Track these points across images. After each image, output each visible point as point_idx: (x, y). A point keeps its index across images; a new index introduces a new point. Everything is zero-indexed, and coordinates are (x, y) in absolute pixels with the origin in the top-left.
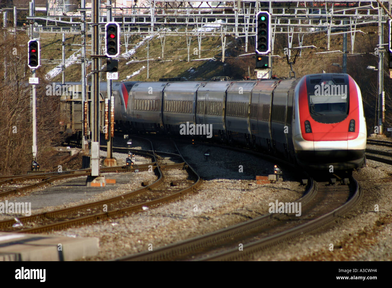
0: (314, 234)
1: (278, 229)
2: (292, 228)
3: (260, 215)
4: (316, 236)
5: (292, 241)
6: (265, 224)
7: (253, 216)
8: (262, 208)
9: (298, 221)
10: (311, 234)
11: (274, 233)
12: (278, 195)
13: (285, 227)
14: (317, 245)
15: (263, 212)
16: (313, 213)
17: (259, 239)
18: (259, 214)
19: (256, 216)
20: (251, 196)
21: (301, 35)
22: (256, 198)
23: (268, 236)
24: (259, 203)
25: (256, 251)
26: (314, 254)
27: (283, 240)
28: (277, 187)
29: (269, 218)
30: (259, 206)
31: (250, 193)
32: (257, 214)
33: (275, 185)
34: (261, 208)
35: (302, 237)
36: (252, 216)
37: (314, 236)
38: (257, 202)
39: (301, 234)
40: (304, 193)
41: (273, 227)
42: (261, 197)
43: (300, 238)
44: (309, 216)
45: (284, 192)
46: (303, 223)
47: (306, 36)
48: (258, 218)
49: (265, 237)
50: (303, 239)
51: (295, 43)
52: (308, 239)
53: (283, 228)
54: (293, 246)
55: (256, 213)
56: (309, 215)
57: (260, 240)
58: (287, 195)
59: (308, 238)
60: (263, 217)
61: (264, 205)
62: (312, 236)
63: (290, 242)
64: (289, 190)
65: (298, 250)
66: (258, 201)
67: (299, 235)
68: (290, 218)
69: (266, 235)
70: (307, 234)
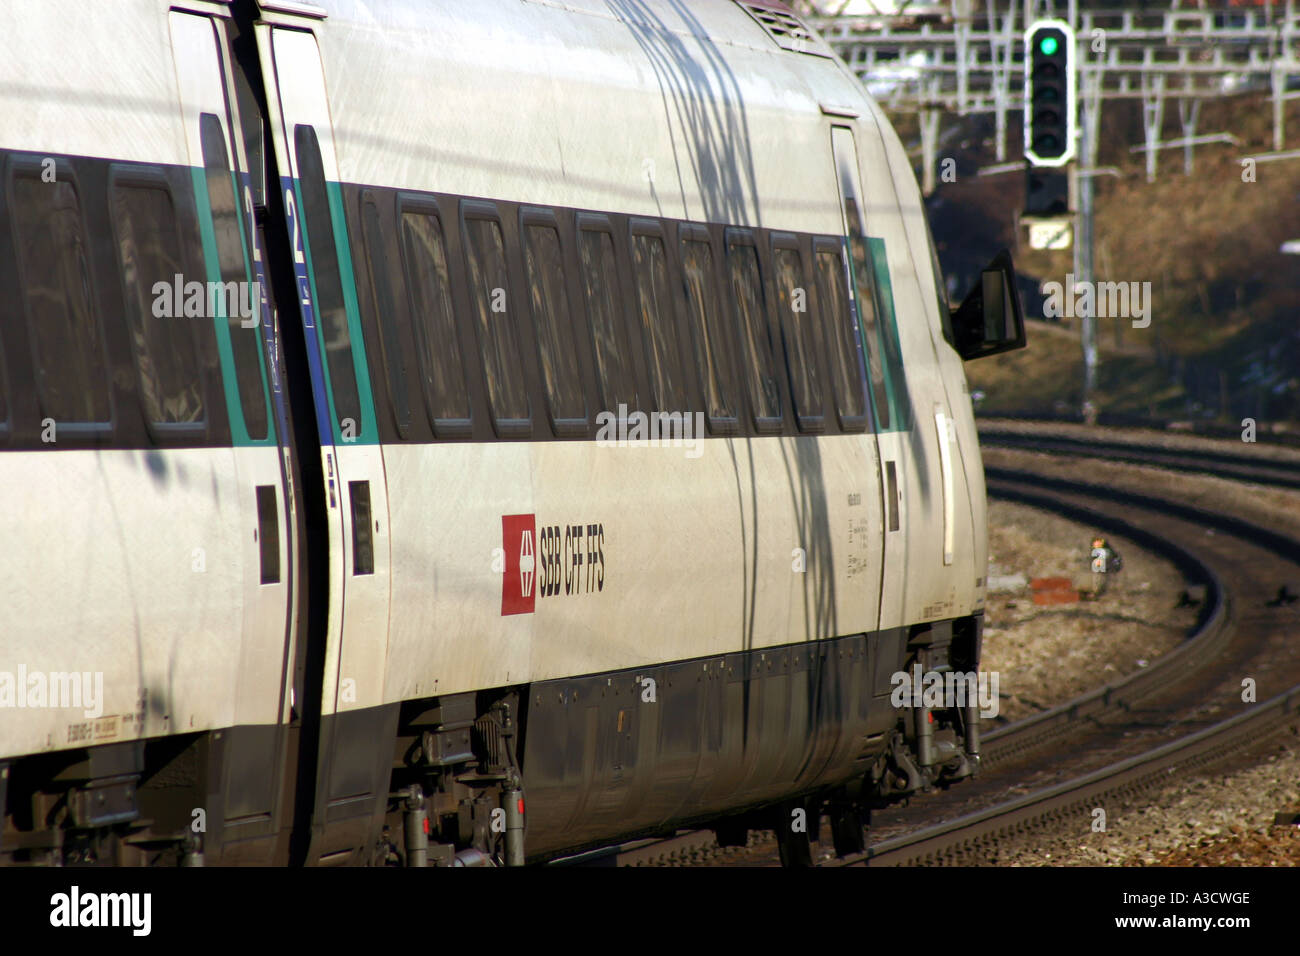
0: (1210, 774)
1: (1093, 758)
2: (1140, 753)
3: (1035, 710)
4: (1219, 779)
5: (1136, 799)
6: (1049, 741)
7: (1013, 713)
8: (1045, 686)
9: (1164, 731)
10: (1205, 773)
11: (1078, 772)
12: (1101, 642)
13: (1117, 751)
14: (1219, 813)
15: (1048, 698)
16: (1215, 701)
17: (1025, 792)
18: (1035, 705)
19: (1024, 712)
20: (1012, 643)
21: (1190, 101)
22: (1028, 652)
23: (1057, 781)
24: (1033, 670)
25: (1010, 834)
26: (1203, 844)
27: (1106, 794)
28: (1099, 614)
29: (1064, 719)
30: (1035, 680)
31: (1010, 635)
32: (1024, 707)
33: (1093, 606)
34: (1040, 686)
35: (1171, 785)
36: (1007, 712)
37: (1213, 782)
38: (1030, 666)
39: (1168, 774)
40: (1191, 633)
41: (1077, 750)
42: (1046, 649)
43: (1162, 787)
44: (1202, 713)
45: (1122, 630)
46: (1180, 736)
47: (1207, 105)
48: (1027, 720)
49: (1047, 784)
50: (1173, 791)
51: (1171, 127)
52: (1189, 792)
53: (1108, 753)
54: (1134, 814)
55: (1023, 701)
56: (1203, 709)
57: (1028, 796)
58: (1133, 639)
59: (1190, 786)
60: (1045, 714)
61: (1050, 674)
62: (1206, 782)
63: (1128, 803)
64: (1141, 622)
65: (1149, 829)
66: (1032, 661)
67: (1160, 779)
68: (1139, 718)
69: (1050, 777)
70: (1190, 772)
